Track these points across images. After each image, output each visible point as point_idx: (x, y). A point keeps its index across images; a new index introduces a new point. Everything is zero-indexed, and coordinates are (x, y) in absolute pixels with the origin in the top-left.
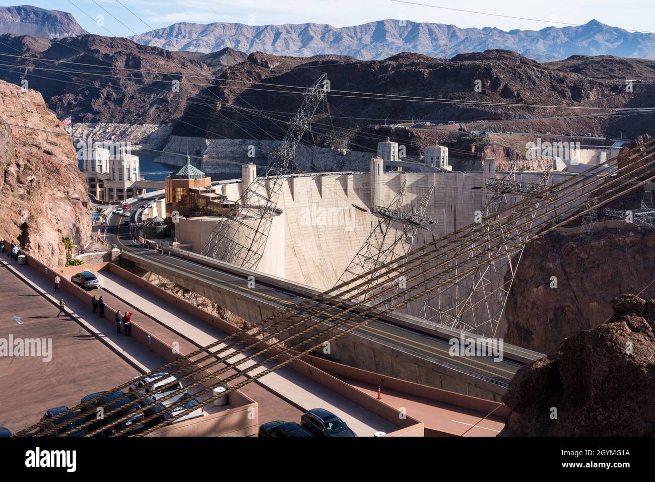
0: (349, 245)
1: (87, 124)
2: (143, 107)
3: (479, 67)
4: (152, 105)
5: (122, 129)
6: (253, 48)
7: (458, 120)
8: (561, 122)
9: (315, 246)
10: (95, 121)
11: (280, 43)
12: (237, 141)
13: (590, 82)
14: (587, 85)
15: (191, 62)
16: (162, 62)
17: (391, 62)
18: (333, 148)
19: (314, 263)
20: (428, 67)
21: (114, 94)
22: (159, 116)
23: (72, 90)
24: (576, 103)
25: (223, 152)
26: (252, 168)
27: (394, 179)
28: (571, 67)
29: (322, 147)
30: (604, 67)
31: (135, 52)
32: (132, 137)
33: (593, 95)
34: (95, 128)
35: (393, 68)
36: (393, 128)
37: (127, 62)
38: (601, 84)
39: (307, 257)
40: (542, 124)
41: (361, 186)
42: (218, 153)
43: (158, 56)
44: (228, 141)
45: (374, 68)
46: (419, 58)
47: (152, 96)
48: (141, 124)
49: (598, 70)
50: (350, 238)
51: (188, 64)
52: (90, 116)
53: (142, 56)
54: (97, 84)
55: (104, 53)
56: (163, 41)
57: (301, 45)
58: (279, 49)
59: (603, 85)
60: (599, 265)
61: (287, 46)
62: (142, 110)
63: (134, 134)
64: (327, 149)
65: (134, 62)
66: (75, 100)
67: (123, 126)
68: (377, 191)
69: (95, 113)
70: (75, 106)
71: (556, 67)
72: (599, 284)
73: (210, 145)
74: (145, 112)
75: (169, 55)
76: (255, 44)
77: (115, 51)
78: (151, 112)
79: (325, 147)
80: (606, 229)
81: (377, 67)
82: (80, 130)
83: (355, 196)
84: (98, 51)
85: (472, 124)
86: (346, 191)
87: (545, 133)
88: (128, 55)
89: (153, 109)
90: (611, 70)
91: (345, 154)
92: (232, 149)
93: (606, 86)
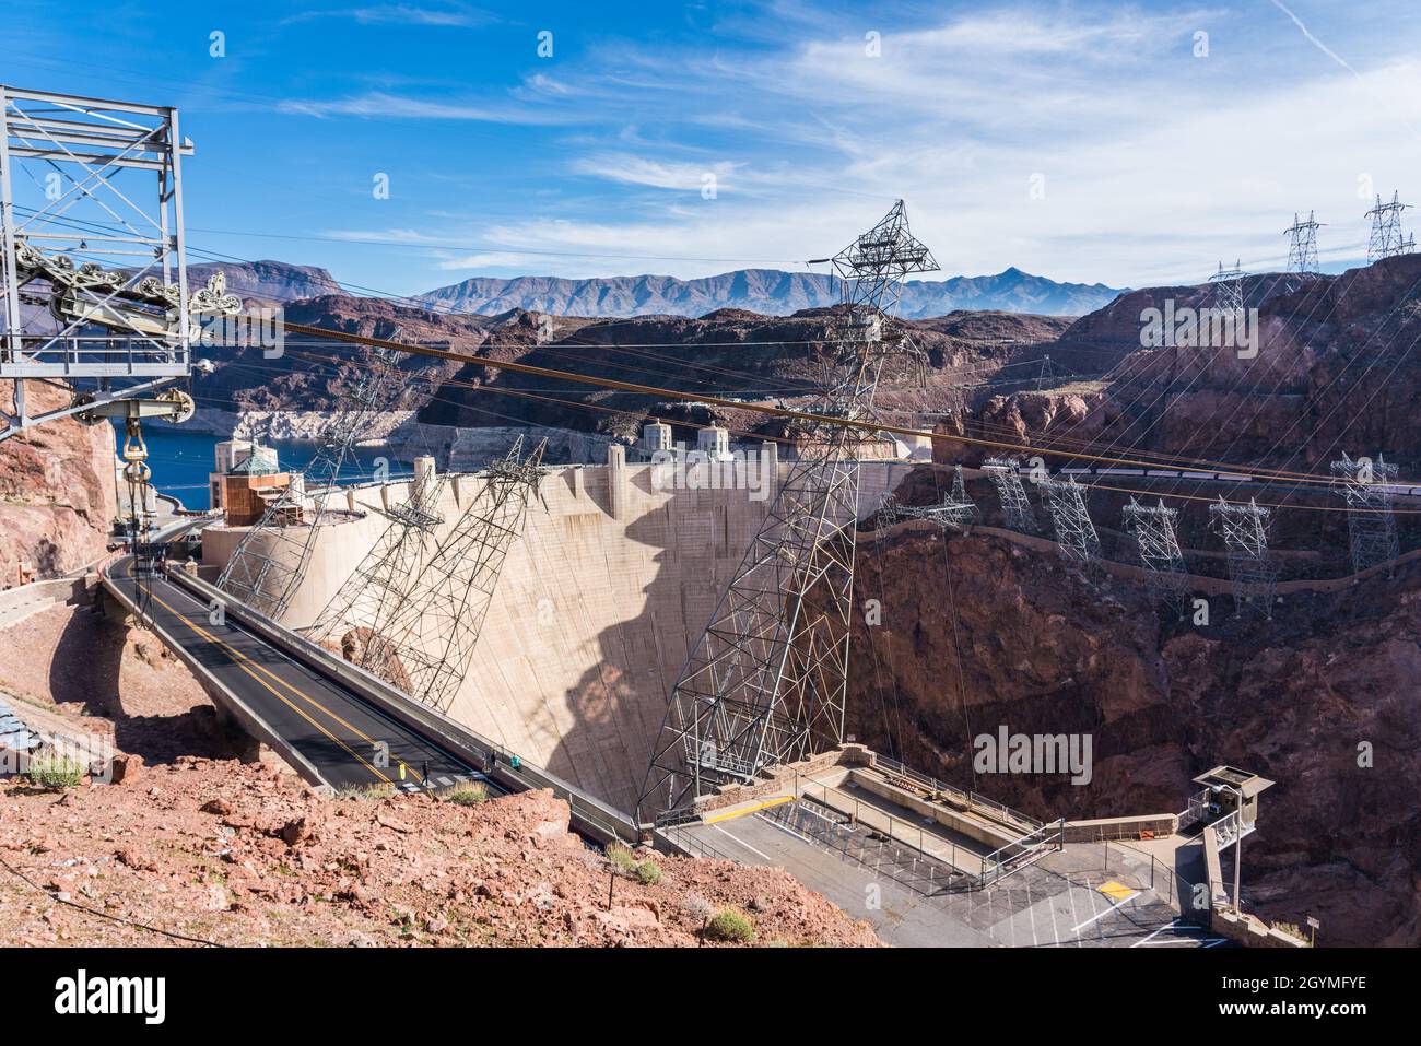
0: (577, 564)
1: (320, 413)
2: (396, 389)
3: (809, 325)
4: (407, 386)
5: (367, 419)
6: (572, 309)
7: (778, 395)
8: (913, 394)
9: (527, 566)
10: (330, 409)
11: (607, 301)
12: (499, 429)
13: (954, 343)
14: (949, 347)
15: (467, 327)
16: (424, 328)
17: (702, 322)
18: (616, 436)
19: (524, 590)
20: (747, 326)
21: (358, 372)
22: (417, 399)
23: (303, 368)
24: (935, 370)
25: (478, 445)
26: (428, 462)
27: (642, 473)
28: (947, 325)
29: (603, 434)
30: (987, 325)
31: (390, 317)
32: (378, 428)
33: (957, 360)
34: (329, 417)
35: (703, 329)
36: (689, 407)
37: (377, 329)
38: (967, 346)
39: (513, 582)
40: (888, 398)
41: (595, 484)
42: (471, 446)
43: (421, 322)
44: (487, 430)
45: (678, 329)
46: (743, 315)
47: (409, 374)
48: (391, 411)
49: (980, 329)
50: (578, 554)
51: (461, 330)
52: (324, 401)
53: (397, 321)
54: (335, 359)
55: (347, 318)
56: (452, 303)
57: (636, 303)
58: (606, 309)
59: (970, 347)
60: (895, 581)
61: (618, 305)
62: (394, 393)
63: (381, 424)
64: (609, 437)
65: (385, 329)
66: (306, 381)
67: (366, 416)
68: (617, 490)
69: (331, 398)
70: (305, 389)
71: (929, 326)
72: (895, 605)
73: (461, 435)
74: (398, 395)
75: (436, 320)
76: (574, 303)
77: (364, 314)
78: (407, 395)
79: (606, 434)
80: (907, 532)
81: (683, 327)
82: (309, 421)
83: (587, 497)
84: (339, 317)
85: (796, 400)
86: (573, 490)
87: (891, 410)
88: (378, 320)
89: (409, 391)
90: (996, 329)
91: (632, 443)
92: (492, 440)
93: (975, 349)
